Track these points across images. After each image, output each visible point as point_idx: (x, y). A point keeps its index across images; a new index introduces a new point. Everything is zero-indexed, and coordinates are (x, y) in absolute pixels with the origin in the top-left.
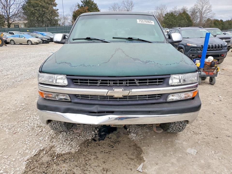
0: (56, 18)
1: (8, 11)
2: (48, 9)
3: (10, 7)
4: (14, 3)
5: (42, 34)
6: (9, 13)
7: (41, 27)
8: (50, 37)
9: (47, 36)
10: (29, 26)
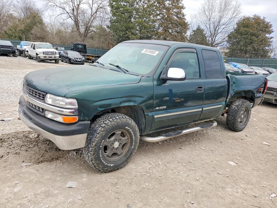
0: (267, 48)
1: (213, 39)
2: (257, 37)
3: (217, 35)
4: (222, 31)
5: (235, 66)
6: (214, 41)
7: (243, 57)
8: (243, 70)
9: (240, 68)
10: (230, 55)
